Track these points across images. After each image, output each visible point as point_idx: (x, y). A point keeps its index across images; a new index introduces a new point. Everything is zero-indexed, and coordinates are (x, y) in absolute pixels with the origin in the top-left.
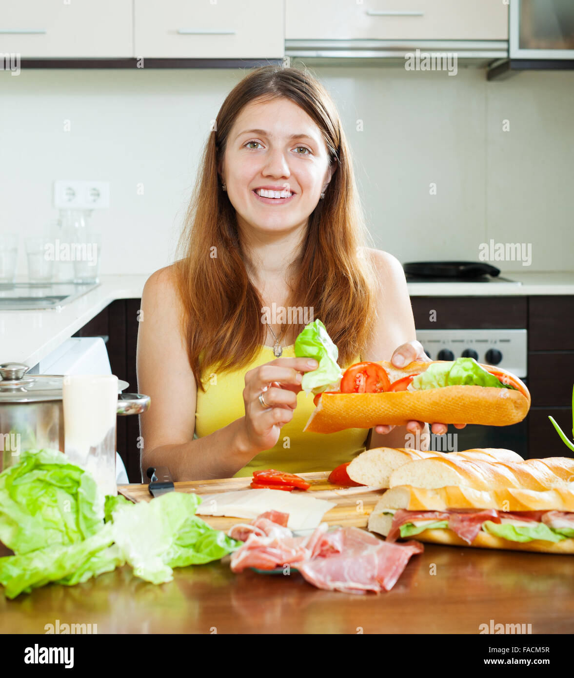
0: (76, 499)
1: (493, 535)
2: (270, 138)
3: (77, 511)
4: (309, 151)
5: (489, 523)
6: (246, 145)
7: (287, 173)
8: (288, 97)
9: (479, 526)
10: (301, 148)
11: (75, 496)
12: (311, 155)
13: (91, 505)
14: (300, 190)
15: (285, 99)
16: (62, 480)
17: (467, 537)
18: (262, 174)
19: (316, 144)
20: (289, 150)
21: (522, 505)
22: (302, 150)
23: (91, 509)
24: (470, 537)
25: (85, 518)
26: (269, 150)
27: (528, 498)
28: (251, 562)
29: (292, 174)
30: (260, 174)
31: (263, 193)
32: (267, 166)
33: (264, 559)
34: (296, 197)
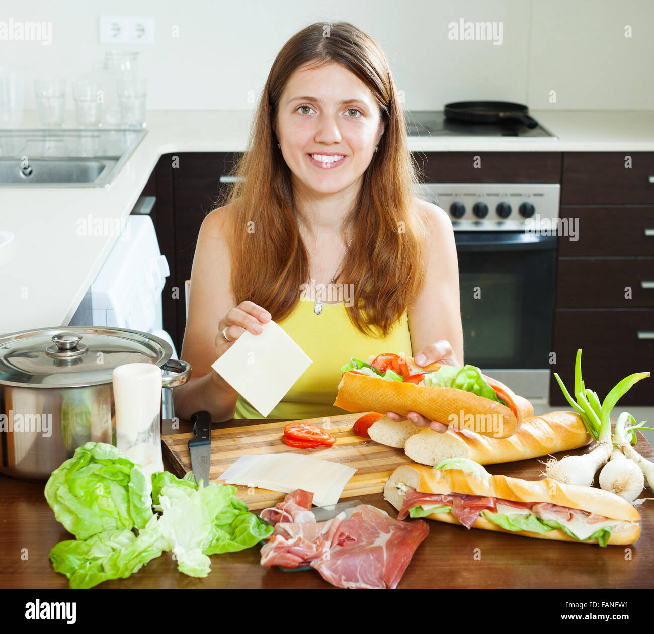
0: (128, 491)
1: (490, 521)
2: (321, 104)
3: (129, 501)
4: (360, 112)
5: (487, 511)
6: (298, 109)
7: (338, 137)
8: (337, 61)
9: (478, 513)
10: (352, 109)
11: (127, 488)
12: (362, 117)
13: (140, 497)
14: (351, 153)
15: (334, 63)
16: (114, 474)
17: (467, 524)
18: (315, 139)
19: (367, 106)
20: (340, 114)
21: (516, 496)
22: (353, 112)
23: (140, 500)
24: (470, 523)
25: (135, 506)
26: (320, 115)
27: (522, 489)
28: (277, 562)
29: (343, 138)
30: (313, 140)
31: (316, 157)
32: (319, 133)
33: (289, 559)
34: (347, 159)
